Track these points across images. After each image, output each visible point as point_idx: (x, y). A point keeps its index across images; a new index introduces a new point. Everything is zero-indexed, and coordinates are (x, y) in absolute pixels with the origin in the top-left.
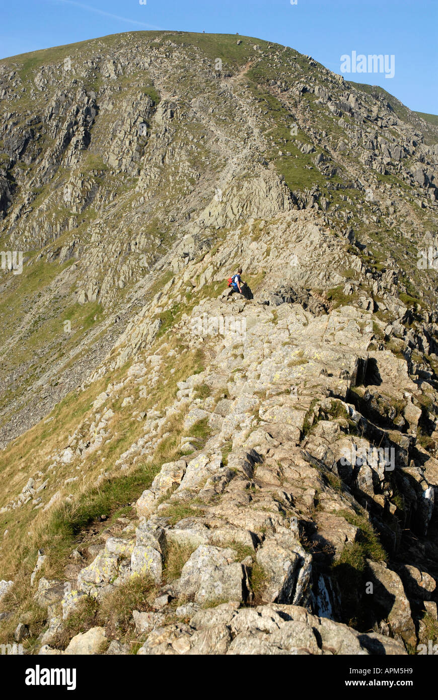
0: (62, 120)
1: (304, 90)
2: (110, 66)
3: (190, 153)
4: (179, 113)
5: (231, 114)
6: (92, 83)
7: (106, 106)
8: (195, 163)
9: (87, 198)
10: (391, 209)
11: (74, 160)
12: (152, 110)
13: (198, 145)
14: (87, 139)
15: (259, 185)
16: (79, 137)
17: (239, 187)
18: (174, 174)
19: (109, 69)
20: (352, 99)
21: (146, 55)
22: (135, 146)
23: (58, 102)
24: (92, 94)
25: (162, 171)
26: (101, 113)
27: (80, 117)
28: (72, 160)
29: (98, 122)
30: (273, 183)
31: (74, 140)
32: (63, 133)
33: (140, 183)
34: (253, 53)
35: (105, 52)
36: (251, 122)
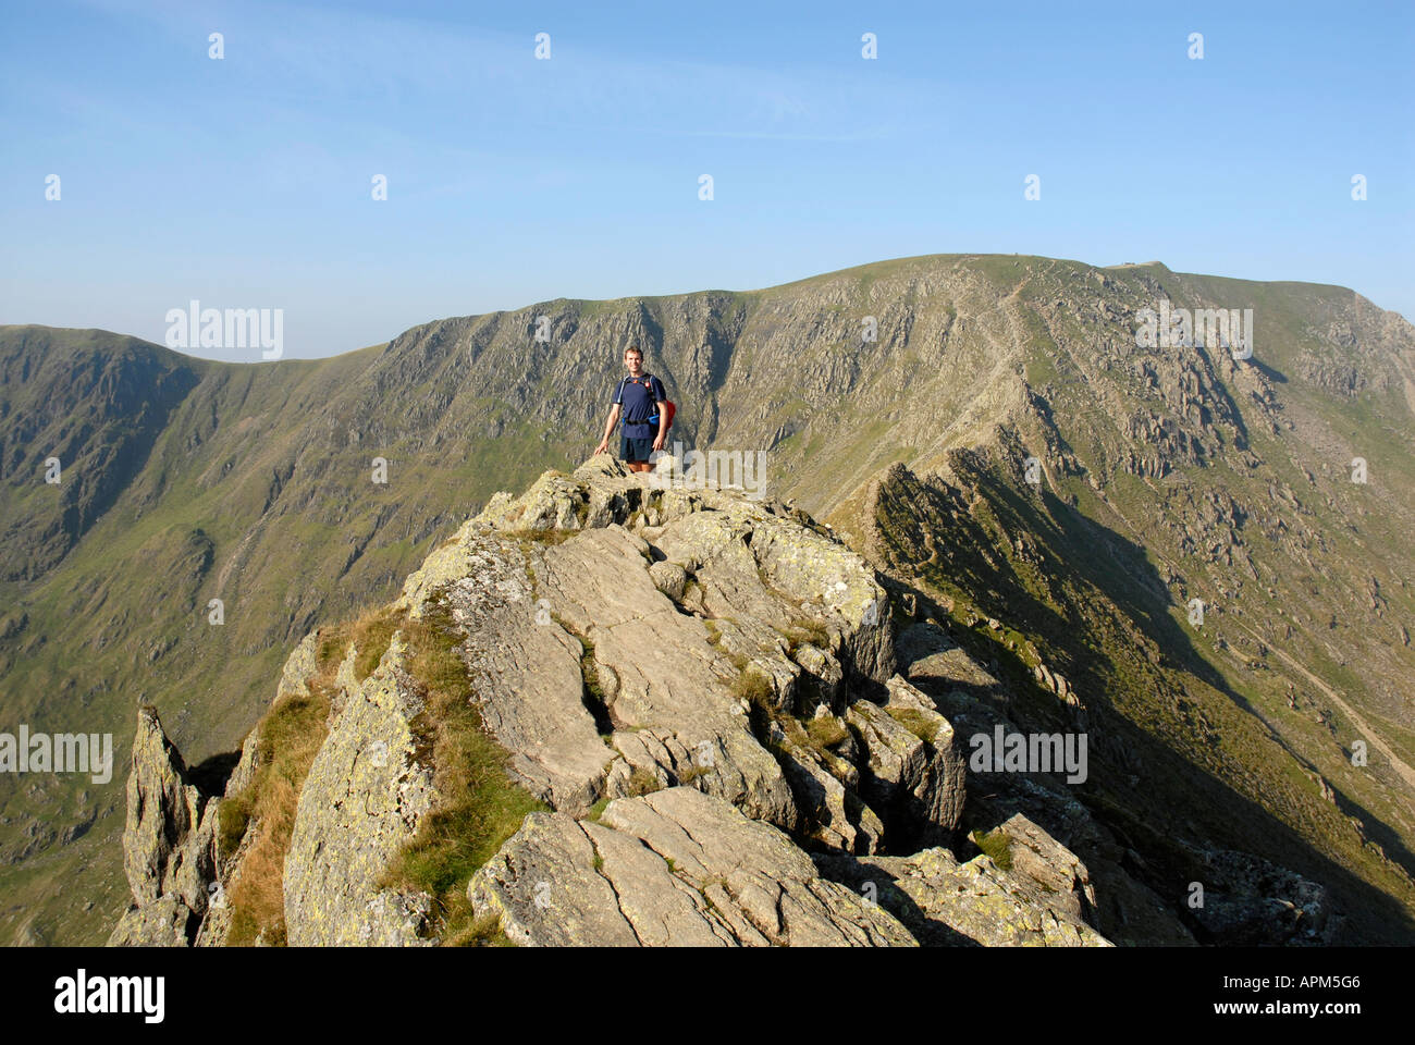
0: (890, 325)
1: (1060, 304)
2: (923, 286)
3: (973, 356)
4: (968, 328)
5: (1002, 328)
6: (910, 300)
7: (919, 316)
8: (976, 364)
9: (907, 381)
10: (1103, 397)
11: (897, 354)
12: (951, 323)
13: (979, 351)
14: (906, 340)
15: (1010, 385)
16: (900, 339)
17: (999, 385)
18: (963, 371)
19: (922, 290)
20: (1101, 305)
21: (947, 279)
22: (938, 349)
23: (888, 313)
24: (911, 307)
25: (955, 367)
26: (916, 321)
27: (903, 324)
28: (896, 353)
29: (914, 328)
30: (1018, 385)
31: (898, 341)
32: (891, 335)
33: (941, 374)
34: (1025, 273)
35: (919, 274)
36: (1015, 334)
